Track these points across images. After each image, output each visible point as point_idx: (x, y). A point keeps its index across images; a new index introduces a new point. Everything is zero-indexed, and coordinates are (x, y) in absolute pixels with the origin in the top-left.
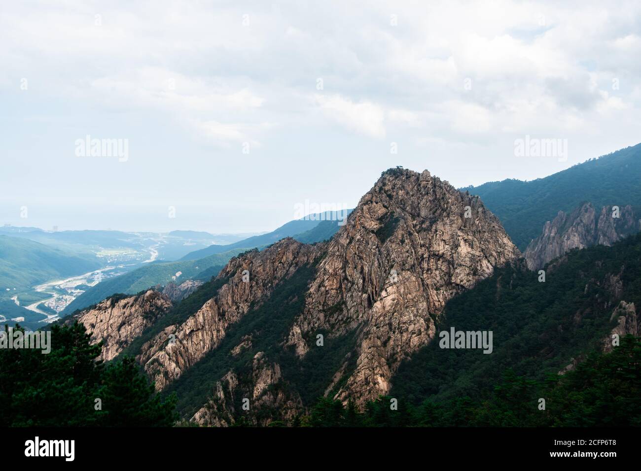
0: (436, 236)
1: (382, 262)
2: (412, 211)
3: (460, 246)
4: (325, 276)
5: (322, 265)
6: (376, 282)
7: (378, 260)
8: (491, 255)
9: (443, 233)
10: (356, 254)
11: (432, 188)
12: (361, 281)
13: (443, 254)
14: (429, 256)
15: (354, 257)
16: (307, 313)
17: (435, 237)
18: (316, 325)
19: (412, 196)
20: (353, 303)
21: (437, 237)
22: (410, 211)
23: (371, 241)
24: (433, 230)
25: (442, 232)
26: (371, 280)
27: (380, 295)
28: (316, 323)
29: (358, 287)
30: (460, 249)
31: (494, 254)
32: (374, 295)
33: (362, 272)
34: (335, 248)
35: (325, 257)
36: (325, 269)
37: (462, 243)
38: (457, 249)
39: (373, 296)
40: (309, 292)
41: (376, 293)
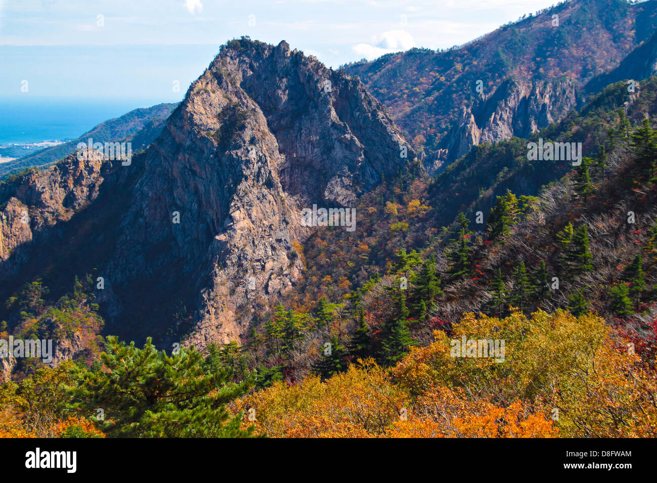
0: (301, 135)
1: (224, 177)
2: (265, 101)
3: (333, 148)
4: (143, 202)
5: (138, 185)
6: (217, 206)
7: (218, 174)
8: (377, 158)
9: (310, 131)
10: (186, 167)
11: (293, 67)
12: (196, 206)
13: (311, 161)
14: (292, 164)
15: (185, 172)
16: (120, 257)
17: (299, 137)
18: (133, 272)
19: (265, 79)
20: (186, 237)
21: (303, 138)
22: (263, 101)
23: (207, 148)
24: (296, 129)
25: (308, 131)
26: (210, 204)
27: (222, 224)
28: (133, 270)
29: (192, 215)
30: (334, 153)
31: (381, 157)
32: (216, 225)
33: (196, 192)
34: (156, 160)
35: (143, 173)
36: (142, 192)
37: (337, 145)
38: (331, 152)
39: (214, 226)
40: (121, 226)
41: (218, 221)
